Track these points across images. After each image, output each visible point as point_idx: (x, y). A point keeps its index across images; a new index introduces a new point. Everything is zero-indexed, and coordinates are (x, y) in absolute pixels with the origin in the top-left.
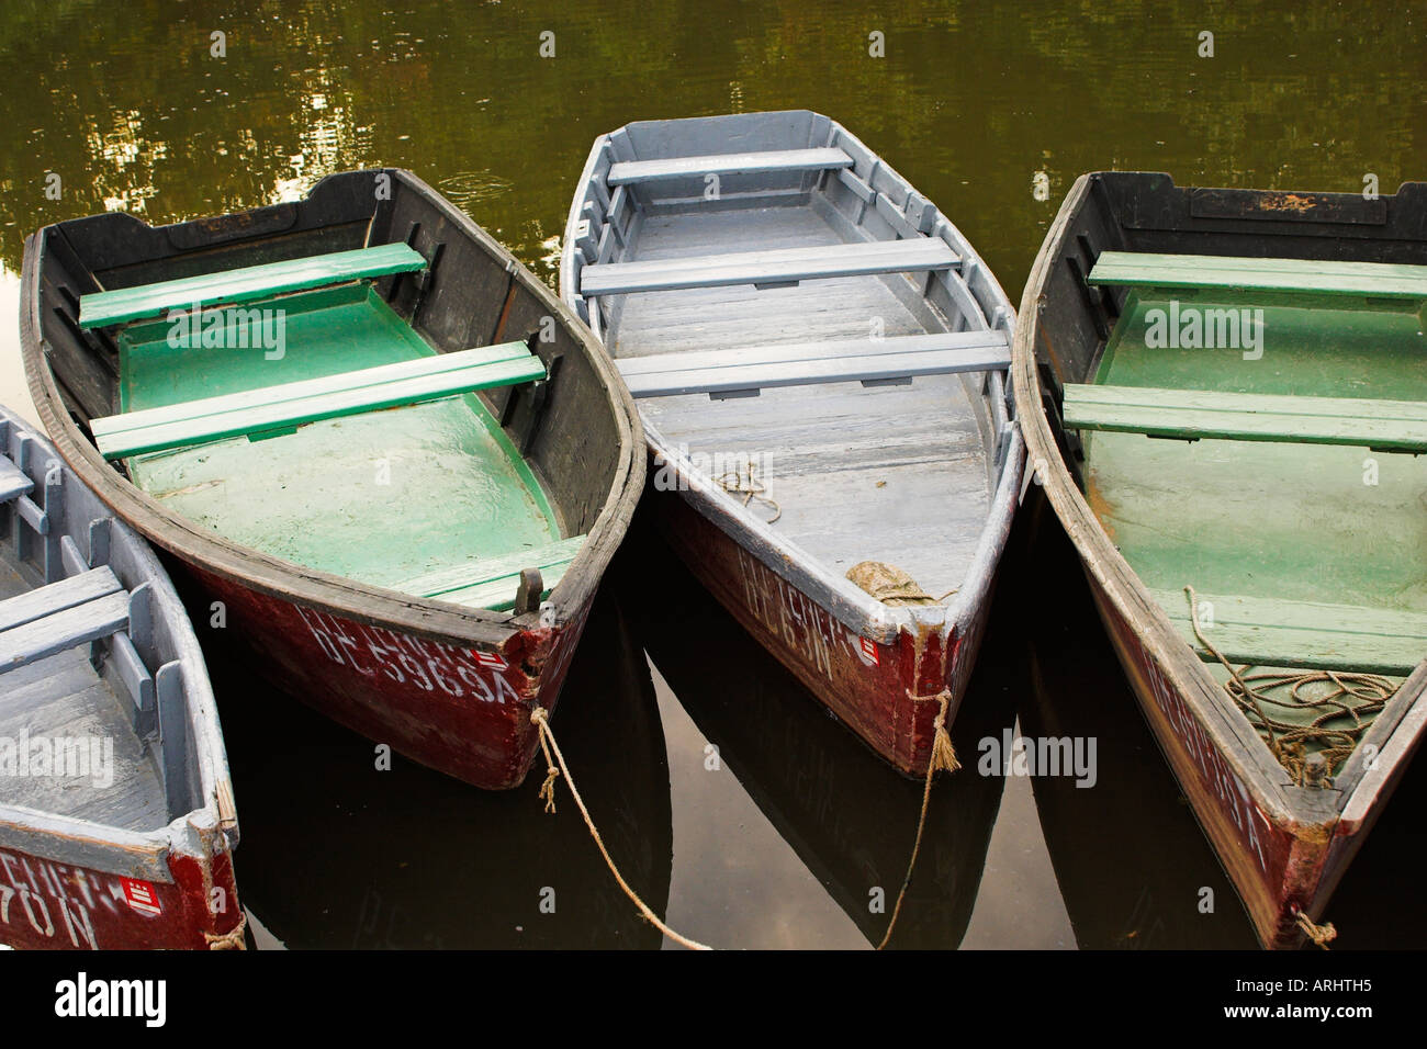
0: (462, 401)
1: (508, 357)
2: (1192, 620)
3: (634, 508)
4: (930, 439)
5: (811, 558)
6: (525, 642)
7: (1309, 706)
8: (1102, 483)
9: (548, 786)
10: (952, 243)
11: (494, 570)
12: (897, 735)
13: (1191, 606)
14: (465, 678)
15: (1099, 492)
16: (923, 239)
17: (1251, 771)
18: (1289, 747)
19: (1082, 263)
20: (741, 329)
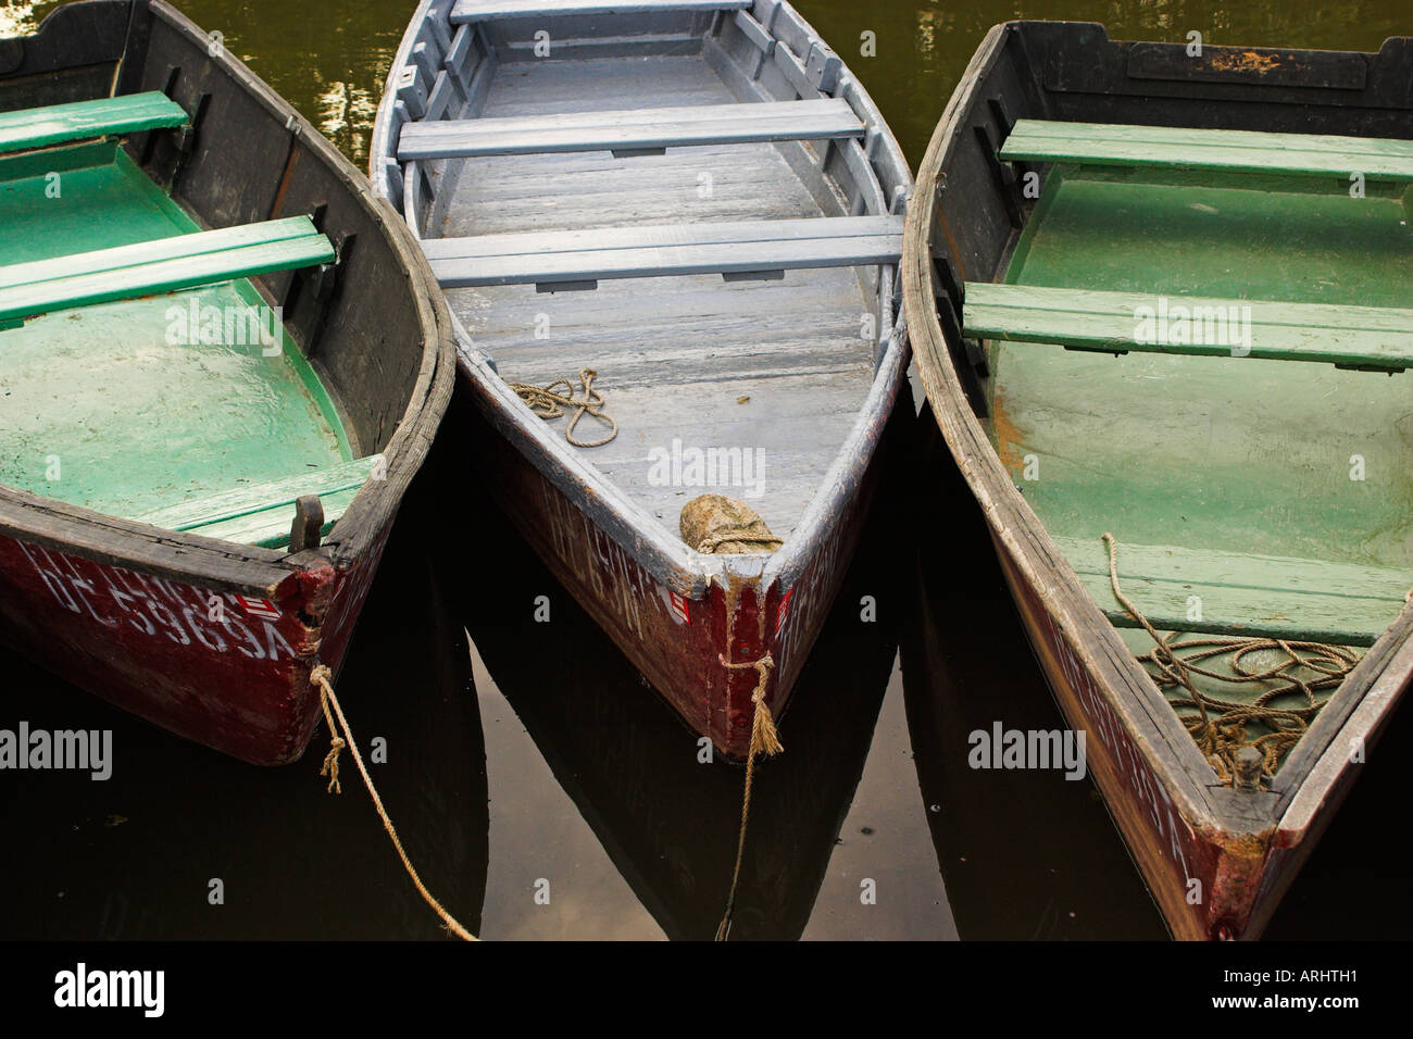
0: (232, 289)
1: (288, 235)
2: (1110, 576)
3: (438, 422)
4: (811, 345)
5: (617, 491)
6: (303, 586)
7: (1253, 680)
8: (1011, 404)
9: (332, 761)
10: (857, 106)
11: (268, 497)
12: (712, 710)
13: (1110, 558)
14: (229, 629)
15: (1005, 414)
16: (824, 102)
17: (1172, 768)
18: (1227, 730)
19: (993, 134)
20: (600, 205)
